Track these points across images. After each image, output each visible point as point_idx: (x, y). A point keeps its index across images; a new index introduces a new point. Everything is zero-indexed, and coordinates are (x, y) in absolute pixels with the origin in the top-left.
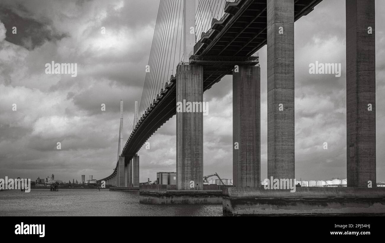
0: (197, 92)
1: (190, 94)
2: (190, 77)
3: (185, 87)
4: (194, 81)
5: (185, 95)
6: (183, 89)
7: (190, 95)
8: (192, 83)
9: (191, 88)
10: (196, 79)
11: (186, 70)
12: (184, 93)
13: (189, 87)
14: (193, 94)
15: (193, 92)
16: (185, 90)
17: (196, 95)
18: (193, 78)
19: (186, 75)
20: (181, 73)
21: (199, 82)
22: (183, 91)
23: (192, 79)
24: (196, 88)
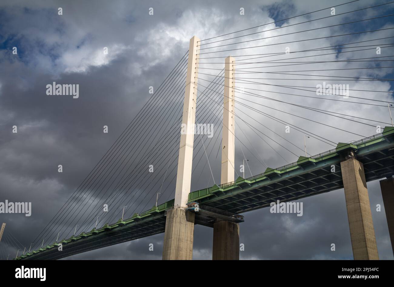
0: (189, 239)
1: (183, 239)
2: (184, 222)
3: (180, 232)
4: (188, 227)
5: (179, 240)
6: (177, 234)
7: (182, 241)
8: (185, 229)
9: (184, 233)
10: (190, 225)
11: (181, 214)
12: (178, 238)
13: (183, 233)
14: (186, 240)
15: (186, 239)
16: (179, 235)
17: (189, 242)
18: (187, 223)
19: (182, 219)
20: (176, 216)
21: (191, 229)
22: (177, 235)
23: (186, 225)
24: (189, 235)
